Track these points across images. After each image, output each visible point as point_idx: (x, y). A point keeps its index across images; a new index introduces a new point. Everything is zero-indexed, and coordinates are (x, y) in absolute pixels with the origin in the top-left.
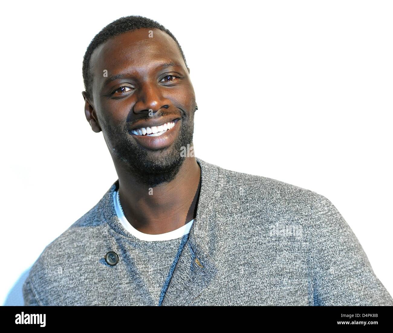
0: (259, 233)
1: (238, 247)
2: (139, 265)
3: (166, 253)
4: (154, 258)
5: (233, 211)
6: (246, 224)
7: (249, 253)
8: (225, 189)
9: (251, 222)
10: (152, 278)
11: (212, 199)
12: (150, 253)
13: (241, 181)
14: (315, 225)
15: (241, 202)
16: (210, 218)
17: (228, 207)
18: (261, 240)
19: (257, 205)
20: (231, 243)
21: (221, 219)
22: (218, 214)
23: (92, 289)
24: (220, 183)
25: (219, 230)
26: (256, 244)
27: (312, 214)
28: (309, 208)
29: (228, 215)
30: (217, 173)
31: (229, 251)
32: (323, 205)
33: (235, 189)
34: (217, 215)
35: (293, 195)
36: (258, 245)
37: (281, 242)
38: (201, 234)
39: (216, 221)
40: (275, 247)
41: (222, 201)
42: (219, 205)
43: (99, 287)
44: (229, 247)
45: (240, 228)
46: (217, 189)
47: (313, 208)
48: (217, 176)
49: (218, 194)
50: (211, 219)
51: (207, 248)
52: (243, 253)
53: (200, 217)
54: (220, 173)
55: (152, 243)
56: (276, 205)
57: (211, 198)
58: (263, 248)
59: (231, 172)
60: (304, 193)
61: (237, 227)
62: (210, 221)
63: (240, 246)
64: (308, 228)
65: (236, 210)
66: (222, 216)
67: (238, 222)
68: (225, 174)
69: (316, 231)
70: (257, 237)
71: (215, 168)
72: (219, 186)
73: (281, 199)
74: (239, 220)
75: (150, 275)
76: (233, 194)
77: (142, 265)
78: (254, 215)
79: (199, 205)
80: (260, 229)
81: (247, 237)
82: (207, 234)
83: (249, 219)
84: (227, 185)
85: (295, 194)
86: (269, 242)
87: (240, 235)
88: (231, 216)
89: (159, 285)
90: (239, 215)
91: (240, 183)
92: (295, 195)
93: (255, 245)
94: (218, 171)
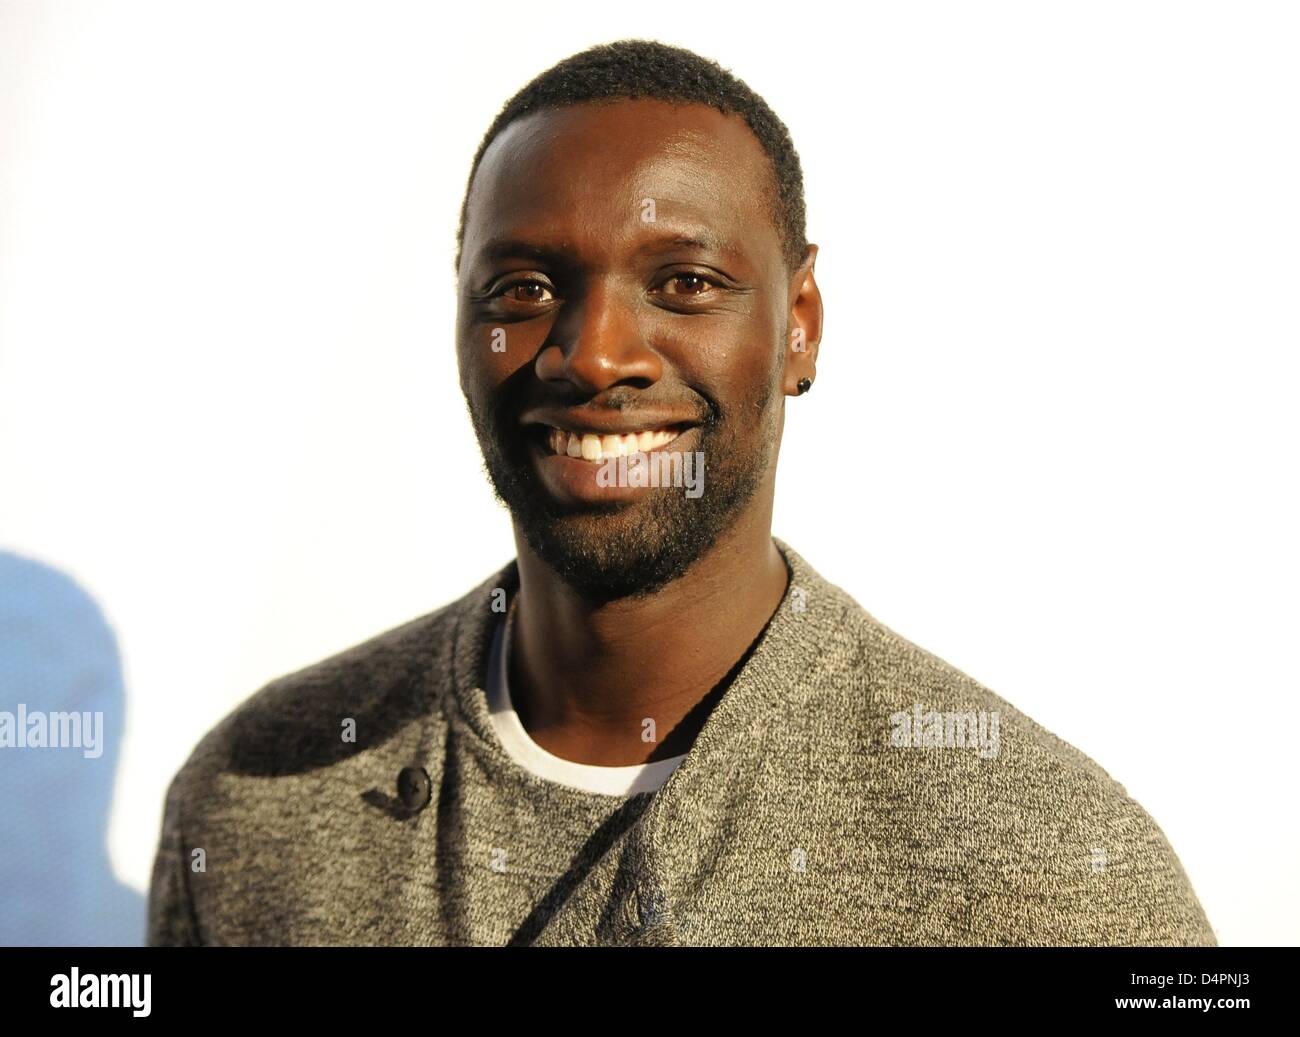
0: (868, 869)
1: (788, 887)
2: (477, 842)
3: (568, 832)
4: (528, 836)
5: (821, 765)
6: (842, 822)
7: (812, 920)
8: (833, 684)
9: (858, 821)
10: (498, 895)
11: (774, 705)
12: (524, 814)
13: (890, 675)
14: (1054, 898)
15: (858, 746)
16: (742, 766)
17: (813, 747)
18: (866, 890)
19: (897, 773)
20: (771, 867)
21: (773, 782)
22: (771, 760)
23: (327, 864)
24: (824, 660)
25: (750, 815)
26: (845, 900)
27: (1055, 856)
28: (1056, 833)
29: (801, 776)
30: (833, 624)
31: (754, 892)
32: (1111, 831)
33: (862, 694)
34: (768, 764)
35: (1021, 775)
36: (851, 906)
37: (922, 919)
38: (687, 812)
39: (754, 783)
40: (898, 929)
41: (804, 723)
42: (788, 732)
43: (349, 868)
44: (760, 879)
45: (819, 827)
46: (808, 677)
47: (1066, 838)
48: (829, 632)
49: (804, 693)
50: (741, 770)
51: (694, 860)
52: (794, 912)
53: (703, 757)
54: (842, 628)
55: (539, 783)
56: (951, 792)
57: (773, 702)
58: (863, 921)
59: (880, 636)
60: (1060, 781)
61: (811, 823)
62: (738, 774)
63: (795, 886)
64: (1023, 900)
65: (832, 768)
66: (779, 771)
67: (820, 807)
68: (859, 635)
69: (1053, 915)
70: (857, 880)
71: (832, 607)
72: (818, 669)
73: (976, 779)
74: (825, 802)
75: (495, 884)
76: (851, 710)
77: (488, 843)
78: (878, 802)
79: (714, 715)
80: (877, 854)
81: (829, 865)
82: (710, 815)
83: (856, 809)
84: (846, 675)
85: (1029, 774)
86: (886, 908)
87: (810, 850)
88: (807, 780)
89: (509, 926)
90: (835, 785)
91: (885, 678)
92: (1029, 779)
93: (841, 900)
94: (838, 618)
